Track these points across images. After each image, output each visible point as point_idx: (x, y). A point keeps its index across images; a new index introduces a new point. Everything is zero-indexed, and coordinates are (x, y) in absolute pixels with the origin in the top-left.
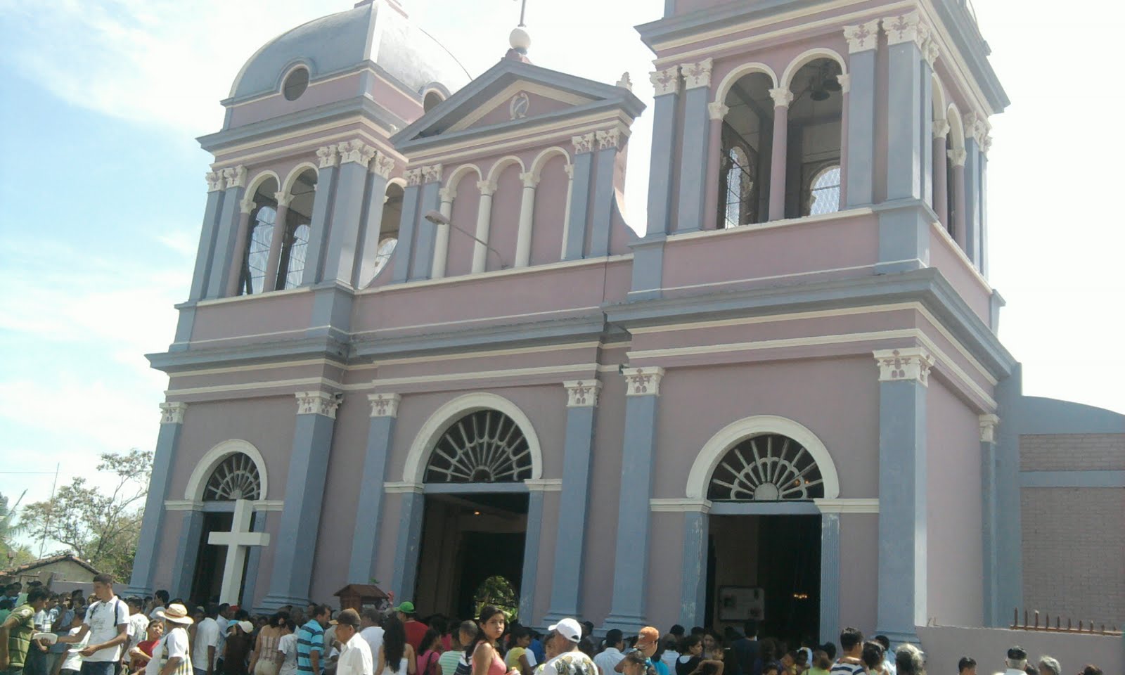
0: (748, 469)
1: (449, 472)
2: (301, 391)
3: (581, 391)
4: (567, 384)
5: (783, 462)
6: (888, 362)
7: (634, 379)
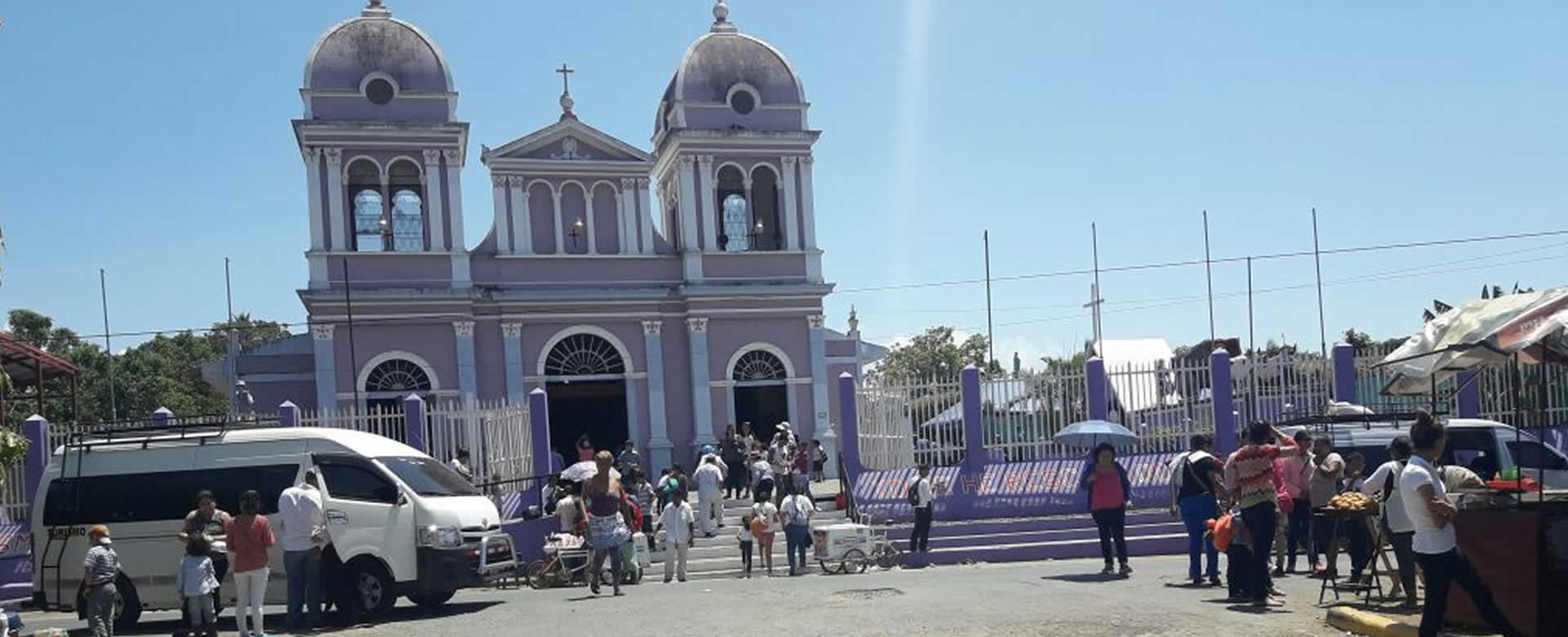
0: (748, 366)
1: (561, 369)
2: (458, 321)
3: (652, 326)
4: (645, 323)
5: (764, 362)
6: (813, 321)
7: (694, 323)
